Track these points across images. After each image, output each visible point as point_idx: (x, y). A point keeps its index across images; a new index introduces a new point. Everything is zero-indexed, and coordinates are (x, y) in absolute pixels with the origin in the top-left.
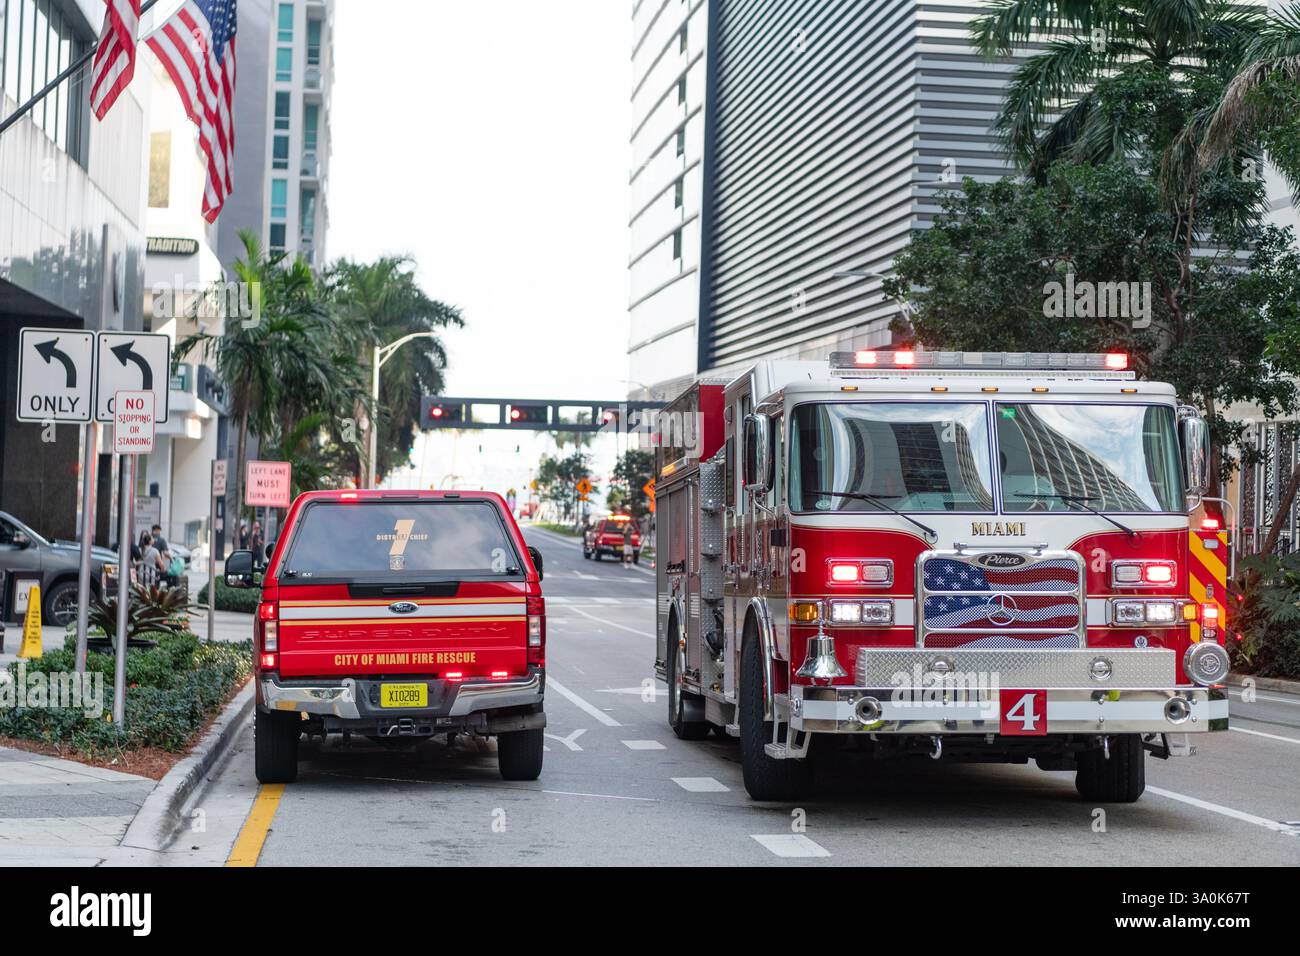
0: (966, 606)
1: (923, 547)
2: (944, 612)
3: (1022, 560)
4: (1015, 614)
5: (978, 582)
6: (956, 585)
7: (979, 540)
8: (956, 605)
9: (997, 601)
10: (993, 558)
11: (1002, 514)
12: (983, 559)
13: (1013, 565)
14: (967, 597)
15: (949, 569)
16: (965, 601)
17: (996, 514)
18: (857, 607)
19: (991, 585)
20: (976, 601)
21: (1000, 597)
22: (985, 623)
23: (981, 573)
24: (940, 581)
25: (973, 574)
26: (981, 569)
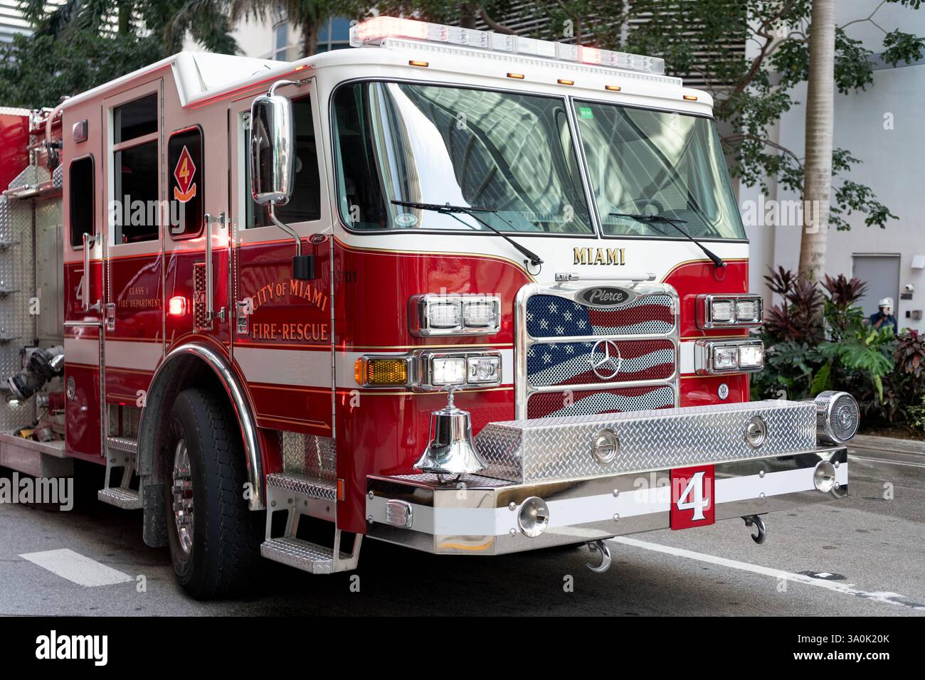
0: (571, 356)
1: (522, 278)
2: (548, 365)
3: (625, 295)
4: (620, 364)
5: (582, 324)
6: (560, 330)
7: (581, 270)
8: (560, 355)
9: (601, 348)
10: (598, 293)
11: (602, 238)
12: (587, 294)
13: (616, 302)
14: (570, 344)
15: (553, 308)
16: (570, 349)
17: (596, 238)
18: (461, 362)
19: (595, 328)
20: (581, 349)
21: (604, 343)
22: (589, 377)
23: (586, 314)
24: (544, 324)
25: (577, 315)
26: (585, 307)
